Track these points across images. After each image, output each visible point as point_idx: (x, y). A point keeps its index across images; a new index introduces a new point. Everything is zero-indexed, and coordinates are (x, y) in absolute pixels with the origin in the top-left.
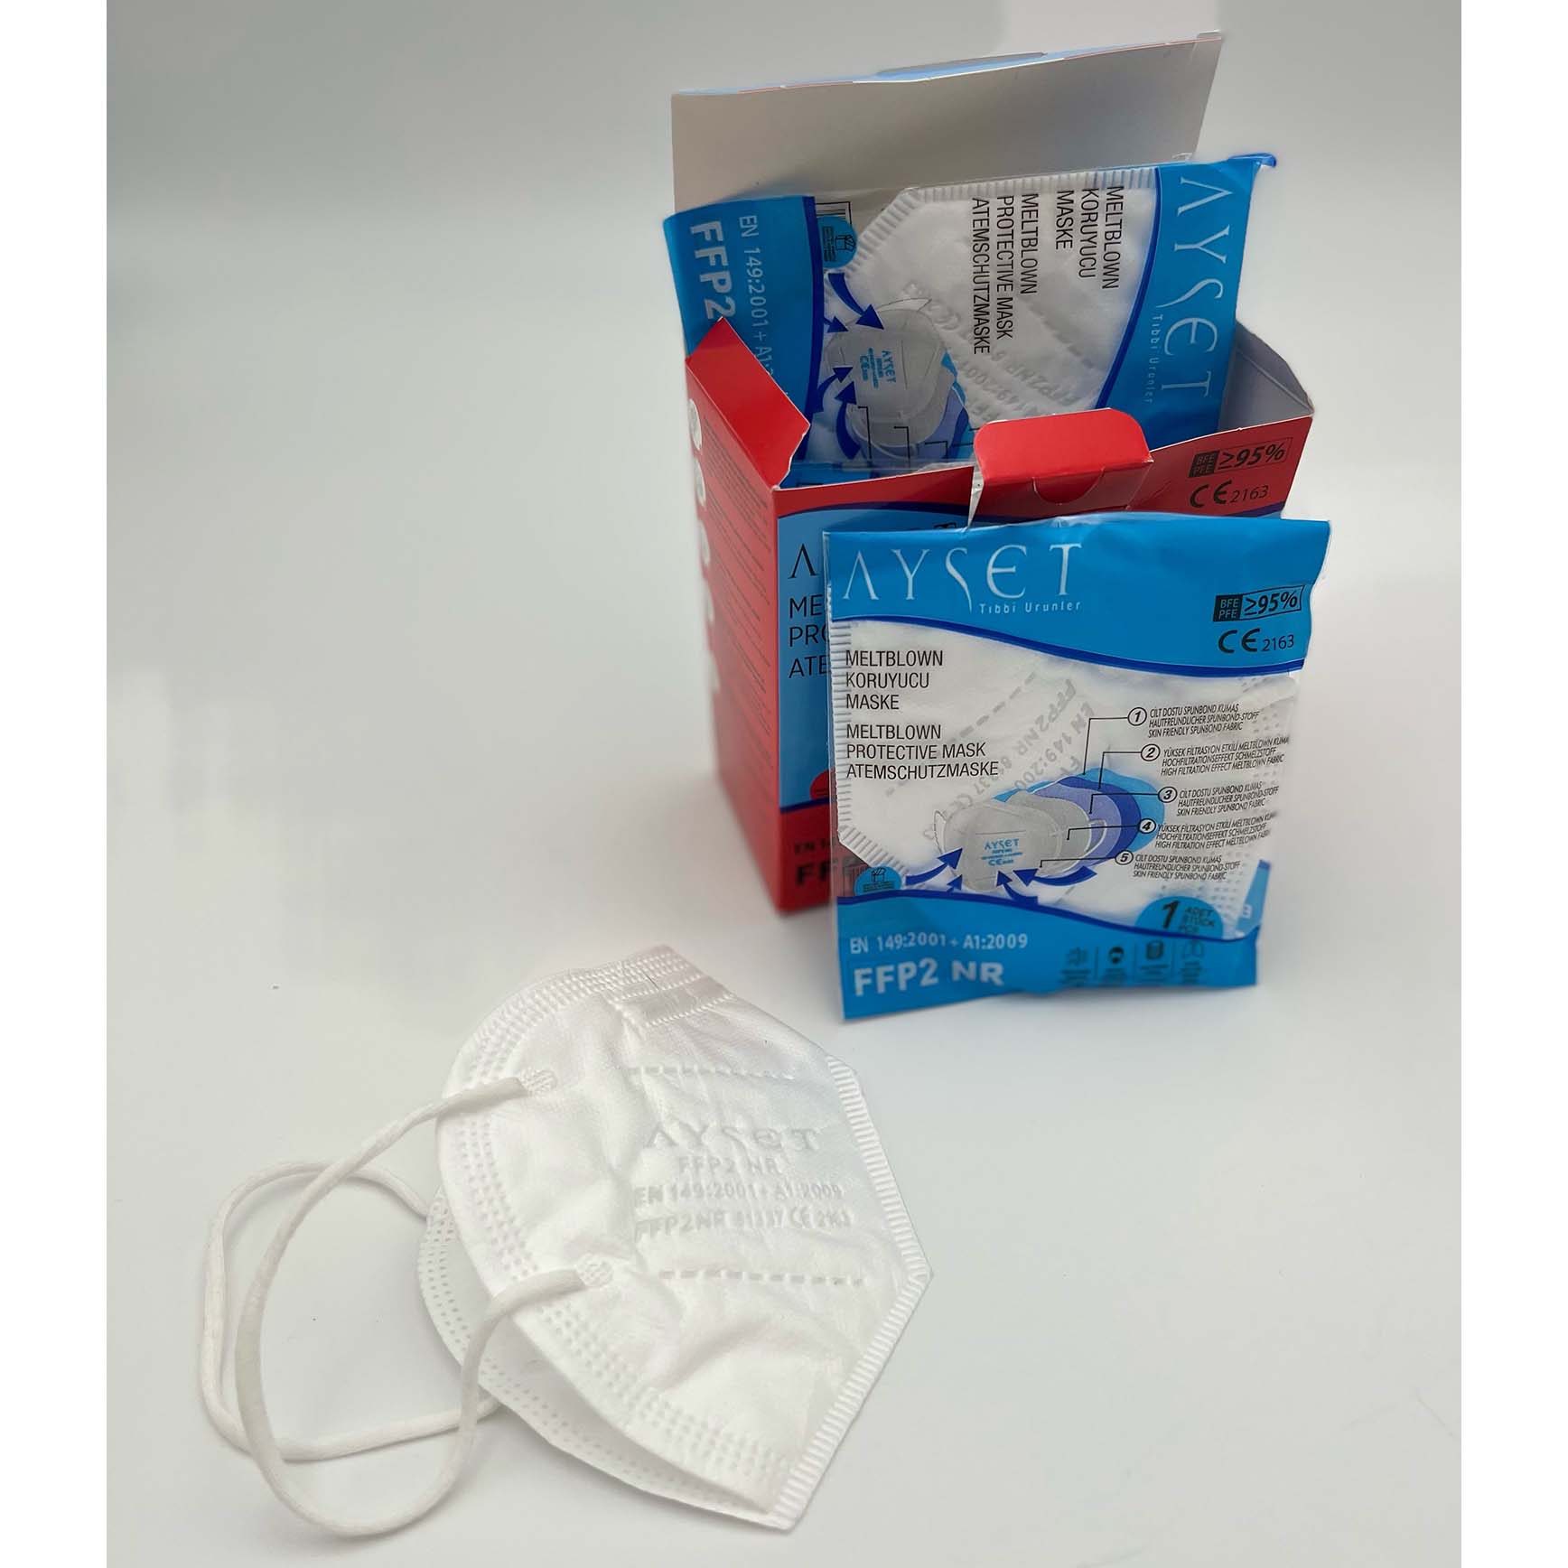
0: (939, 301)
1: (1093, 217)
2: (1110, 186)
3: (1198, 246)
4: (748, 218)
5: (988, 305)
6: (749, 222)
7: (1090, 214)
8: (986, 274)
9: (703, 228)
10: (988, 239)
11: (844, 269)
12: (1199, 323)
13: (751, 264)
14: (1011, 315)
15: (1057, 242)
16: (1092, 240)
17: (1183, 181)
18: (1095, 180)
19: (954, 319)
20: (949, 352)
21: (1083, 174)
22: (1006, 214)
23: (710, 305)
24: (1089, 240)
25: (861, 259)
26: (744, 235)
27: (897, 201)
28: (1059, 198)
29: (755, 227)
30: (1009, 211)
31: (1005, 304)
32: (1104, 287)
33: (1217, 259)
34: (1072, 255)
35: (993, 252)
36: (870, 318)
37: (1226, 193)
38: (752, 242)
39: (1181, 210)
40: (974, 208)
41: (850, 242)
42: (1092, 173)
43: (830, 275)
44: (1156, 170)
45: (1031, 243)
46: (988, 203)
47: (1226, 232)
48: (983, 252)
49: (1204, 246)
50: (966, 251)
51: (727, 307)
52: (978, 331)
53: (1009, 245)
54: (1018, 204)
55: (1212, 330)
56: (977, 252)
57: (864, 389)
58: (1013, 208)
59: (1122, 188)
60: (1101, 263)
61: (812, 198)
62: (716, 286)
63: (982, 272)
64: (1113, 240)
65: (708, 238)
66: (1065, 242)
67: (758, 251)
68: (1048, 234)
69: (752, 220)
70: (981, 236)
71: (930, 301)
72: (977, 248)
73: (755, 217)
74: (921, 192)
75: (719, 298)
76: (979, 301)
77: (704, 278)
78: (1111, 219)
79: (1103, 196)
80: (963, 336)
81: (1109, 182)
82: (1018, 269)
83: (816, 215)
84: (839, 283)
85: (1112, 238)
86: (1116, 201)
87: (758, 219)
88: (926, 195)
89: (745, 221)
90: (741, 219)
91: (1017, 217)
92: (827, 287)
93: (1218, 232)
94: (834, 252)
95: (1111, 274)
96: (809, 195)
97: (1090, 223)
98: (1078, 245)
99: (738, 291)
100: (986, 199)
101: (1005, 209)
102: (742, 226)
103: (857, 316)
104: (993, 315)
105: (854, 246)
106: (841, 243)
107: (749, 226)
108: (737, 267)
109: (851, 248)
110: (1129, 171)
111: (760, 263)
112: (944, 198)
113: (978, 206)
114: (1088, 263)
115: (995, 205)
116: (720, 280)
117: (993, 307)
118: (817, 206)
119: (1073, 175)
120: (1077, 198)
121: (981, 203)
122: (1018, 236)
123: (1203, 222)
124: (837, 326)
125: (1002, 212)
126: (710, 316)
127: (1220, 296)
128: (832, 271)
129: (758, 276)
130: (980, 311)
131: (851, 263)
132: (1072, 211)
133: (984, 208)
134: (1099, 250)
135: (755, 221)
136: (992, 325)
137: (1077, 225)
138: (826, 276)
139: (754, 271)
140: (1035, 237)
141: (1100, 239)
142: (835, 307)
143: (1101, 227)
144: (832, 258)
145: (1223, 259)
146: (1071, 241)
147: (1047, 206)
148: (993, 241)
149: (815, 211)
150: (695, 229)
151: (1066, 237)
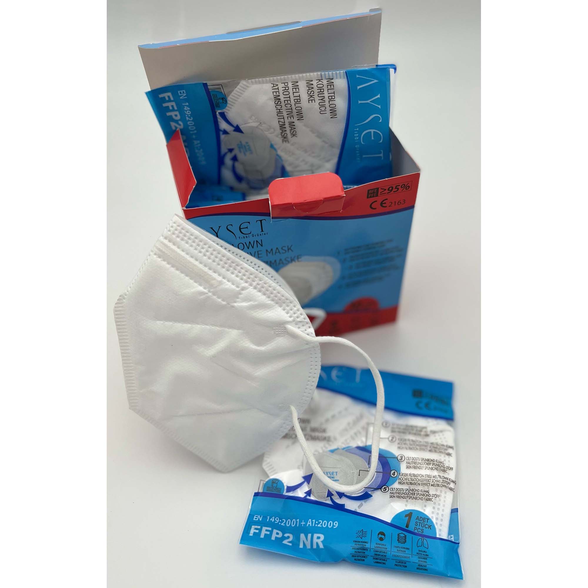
0: (265, 123)
1: (322, 90)
2: (328, 78)
3: (368, 101)
4: (182, 91)
5: (285, 125)
6: (182, 93)
7: (321, 89)
8: (282, 113)
9: (166, 95)
10: (280, 99)
11: (224, 110)
12: (374, 132)
13: (186, 109)
14: (295, 128)
15: (309, 100)
16: (323, 99)
17: (357, 76)
18: (321, 76)
19: (272, 130)
20: (273, 143)
21: (315, 74)
22: (286, 89)
23: (173, 124)
24: (321, 100)
25: (231, 106)
26: (181, 98)
27: (240, 84)
28: (307, 83)
29: (185, 94)
30: (287, 88)
31: (292, 124)
32: (331, 118)
33: (377, 107)
34: (316, 105)
35: (283, 104)
36: (238, 129)
37: (376, 81)
38: (186, 100)
39: (359, 87)
40: (272, 87)
41: (224, 100)
42: (319, 73)
43: (219, 113)
44: (346, 72)
45: (298, 100)
46: (278, 85)
47: (379, 96)
48: (279, 104)
49: (370, 102)
50: (272, 104)
51: (180, 125)
52: (283, 135)
53: (289, 102)
54: (290, 85)
55: (380, 135)
56: (277, 104)
57: (240, 156)
58: (288, 87)
59: (332, 79)
60: (328, 109)
61: (206, 84)
62: (174, 117)
63: (280, 112)
64: (332, 99)
65: (167, 99)
66: (312, 100)
67: (187, 104)
68: (304, 96)
69: (183, 92)
70: (277, 99)
71: (261, 123)
72: (276, 102)
73: (184, 91)
74: (250, 81)
75: (176, 122)
76: (281, 123)
77: (169, 114)
78: (330, 91)
79: (325, 82)
80: (277, 136)
81: (327, 77)
82: (294, 111)
83: (209, 90)
84: (223, 115)
85: (331, 99)
86: (331, 84)
87: (186, 92)
88: (252, 82)
89: (180, 93)
90: (179, 92)
91: (290, 90)
92: (218, 116)
93: (375, 97)
94: (219, 105)
95: (333, 111)
96: (205, 82)
97: (321, 93)
98: (317, 101)
99: (183, 119)
100: (277, 84)
101: (285, 87)
102: (180, 95)
103: (233, 129)
104: (288, 129)
105: (226, 101)
106: (221, 101)
107: (183, 94)
108: (180, 109)
109: (225, 102)
110: (335, 72)
111: (189, 109)
112: (260, 83)
113: (274, 86)
114: (323, 109)
115: (281, 86)
116: (175, 115)
117: (287, 125)
118: (208, 86)
119: (312, 74)
120: (315, 83)
121: (275, 85)
122: (292, 99)
123: (369, 92)
124: (225, 132)
125: (284, 89)
126: (174, 128)
127: (381, 121)
128: (220, 111)
129: (189, 114)
130: (282, 127)
131: (227, 108)
132: (313, 88)
133: (276, 87)
134: (327, 103)
135: (185, 92)
136: (288, 132)
137: (316, 94)
138: (217, 113)
139: (187, 111)
140: (299, 98)
141: (327, 99)
142: (223, 125)
143: (326, 95)
144: (218, 106)
145: (380, 107)
146: (315, 100)
147: (303, 86)
148: (282, 99)
149: (208, 88)
150: (161, 96)
151: (312, 99)
